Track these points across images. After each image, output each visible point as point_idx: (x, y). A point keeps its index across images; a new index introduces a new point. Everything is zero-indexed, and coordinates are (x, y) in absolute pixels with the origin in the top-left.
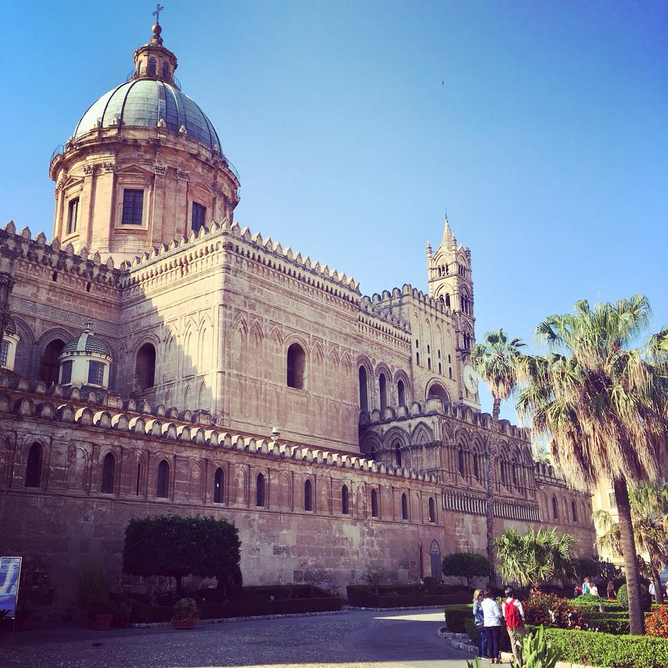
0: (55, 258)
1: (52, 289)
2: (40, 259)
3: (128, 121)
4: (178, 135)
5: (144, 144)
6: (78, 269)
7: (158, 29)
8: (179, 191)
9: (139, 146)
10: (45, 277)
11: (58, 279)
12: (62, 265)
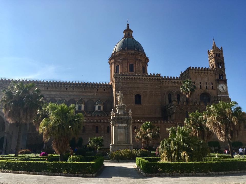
0: (97, 86)
1: (97, 92)
2: (94, 87)
3: (116, 51)
4: (125, 50)
5: (118, 55)
6: (102, 87)
7: (128, 25)
8: (125, 63)
9: (117, 56)
10: (95, 90)
11: (98, 90)
12: (98, 87)
